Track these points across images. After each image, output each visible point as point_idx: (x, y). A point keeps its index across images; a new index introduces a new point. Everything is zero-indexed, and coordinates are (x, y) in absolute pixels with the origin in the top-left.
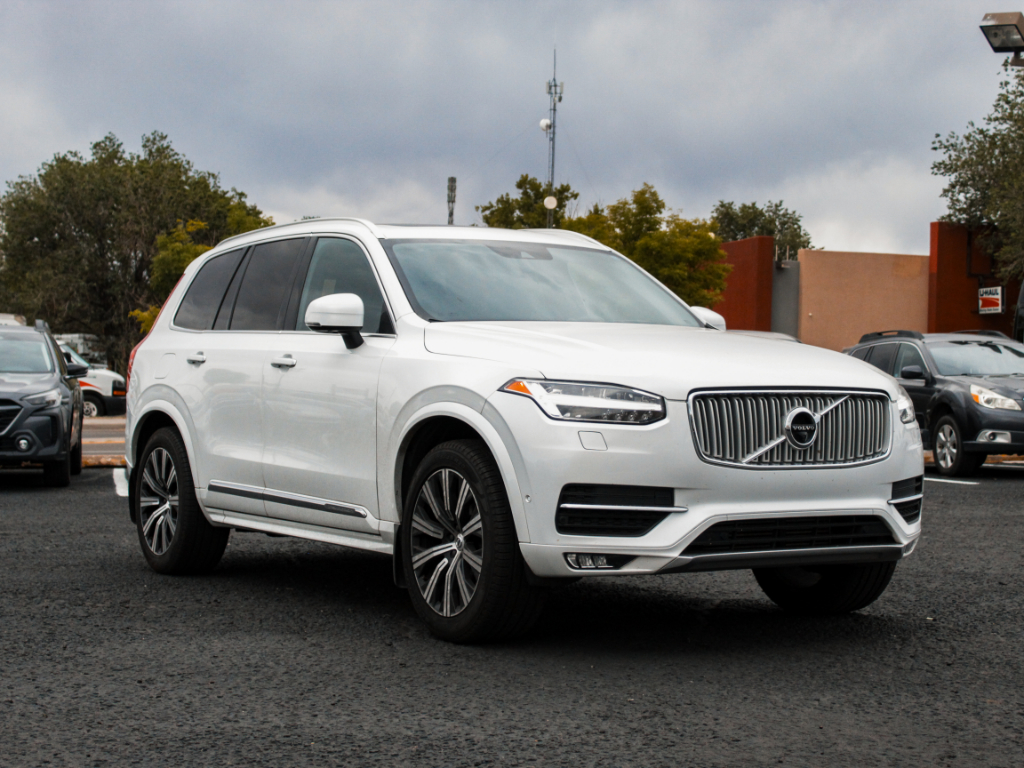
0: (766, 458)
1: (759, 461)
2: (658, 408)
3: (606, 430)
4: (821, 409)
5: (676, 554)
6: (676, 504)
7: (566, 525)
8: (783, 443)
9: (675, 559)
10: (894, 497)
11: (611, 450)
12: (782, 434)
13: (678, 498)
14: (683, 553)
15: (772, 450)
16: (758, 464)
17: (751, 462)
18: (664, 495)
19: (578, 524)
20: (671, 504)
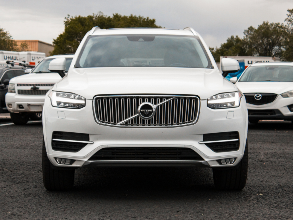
0: (129, 123)
1: (126, 123)
2: (82, 102)
3: (65, 111)
4: (158, 103)
5: (86, 160)
6: (90, 140)
7: (55, 147)
8: (138, 117)
9: (86, 162)
10: (204, 141)
11: (67, 119)
12: (137, 113)
13: (91, 138)
14: (89, 160)
15: (132, 120)
16: (126, 125)
17: (122, 124)
18: (86, 137)
19: (59, 147)
20: (88, 140)
